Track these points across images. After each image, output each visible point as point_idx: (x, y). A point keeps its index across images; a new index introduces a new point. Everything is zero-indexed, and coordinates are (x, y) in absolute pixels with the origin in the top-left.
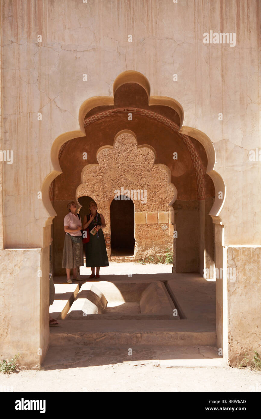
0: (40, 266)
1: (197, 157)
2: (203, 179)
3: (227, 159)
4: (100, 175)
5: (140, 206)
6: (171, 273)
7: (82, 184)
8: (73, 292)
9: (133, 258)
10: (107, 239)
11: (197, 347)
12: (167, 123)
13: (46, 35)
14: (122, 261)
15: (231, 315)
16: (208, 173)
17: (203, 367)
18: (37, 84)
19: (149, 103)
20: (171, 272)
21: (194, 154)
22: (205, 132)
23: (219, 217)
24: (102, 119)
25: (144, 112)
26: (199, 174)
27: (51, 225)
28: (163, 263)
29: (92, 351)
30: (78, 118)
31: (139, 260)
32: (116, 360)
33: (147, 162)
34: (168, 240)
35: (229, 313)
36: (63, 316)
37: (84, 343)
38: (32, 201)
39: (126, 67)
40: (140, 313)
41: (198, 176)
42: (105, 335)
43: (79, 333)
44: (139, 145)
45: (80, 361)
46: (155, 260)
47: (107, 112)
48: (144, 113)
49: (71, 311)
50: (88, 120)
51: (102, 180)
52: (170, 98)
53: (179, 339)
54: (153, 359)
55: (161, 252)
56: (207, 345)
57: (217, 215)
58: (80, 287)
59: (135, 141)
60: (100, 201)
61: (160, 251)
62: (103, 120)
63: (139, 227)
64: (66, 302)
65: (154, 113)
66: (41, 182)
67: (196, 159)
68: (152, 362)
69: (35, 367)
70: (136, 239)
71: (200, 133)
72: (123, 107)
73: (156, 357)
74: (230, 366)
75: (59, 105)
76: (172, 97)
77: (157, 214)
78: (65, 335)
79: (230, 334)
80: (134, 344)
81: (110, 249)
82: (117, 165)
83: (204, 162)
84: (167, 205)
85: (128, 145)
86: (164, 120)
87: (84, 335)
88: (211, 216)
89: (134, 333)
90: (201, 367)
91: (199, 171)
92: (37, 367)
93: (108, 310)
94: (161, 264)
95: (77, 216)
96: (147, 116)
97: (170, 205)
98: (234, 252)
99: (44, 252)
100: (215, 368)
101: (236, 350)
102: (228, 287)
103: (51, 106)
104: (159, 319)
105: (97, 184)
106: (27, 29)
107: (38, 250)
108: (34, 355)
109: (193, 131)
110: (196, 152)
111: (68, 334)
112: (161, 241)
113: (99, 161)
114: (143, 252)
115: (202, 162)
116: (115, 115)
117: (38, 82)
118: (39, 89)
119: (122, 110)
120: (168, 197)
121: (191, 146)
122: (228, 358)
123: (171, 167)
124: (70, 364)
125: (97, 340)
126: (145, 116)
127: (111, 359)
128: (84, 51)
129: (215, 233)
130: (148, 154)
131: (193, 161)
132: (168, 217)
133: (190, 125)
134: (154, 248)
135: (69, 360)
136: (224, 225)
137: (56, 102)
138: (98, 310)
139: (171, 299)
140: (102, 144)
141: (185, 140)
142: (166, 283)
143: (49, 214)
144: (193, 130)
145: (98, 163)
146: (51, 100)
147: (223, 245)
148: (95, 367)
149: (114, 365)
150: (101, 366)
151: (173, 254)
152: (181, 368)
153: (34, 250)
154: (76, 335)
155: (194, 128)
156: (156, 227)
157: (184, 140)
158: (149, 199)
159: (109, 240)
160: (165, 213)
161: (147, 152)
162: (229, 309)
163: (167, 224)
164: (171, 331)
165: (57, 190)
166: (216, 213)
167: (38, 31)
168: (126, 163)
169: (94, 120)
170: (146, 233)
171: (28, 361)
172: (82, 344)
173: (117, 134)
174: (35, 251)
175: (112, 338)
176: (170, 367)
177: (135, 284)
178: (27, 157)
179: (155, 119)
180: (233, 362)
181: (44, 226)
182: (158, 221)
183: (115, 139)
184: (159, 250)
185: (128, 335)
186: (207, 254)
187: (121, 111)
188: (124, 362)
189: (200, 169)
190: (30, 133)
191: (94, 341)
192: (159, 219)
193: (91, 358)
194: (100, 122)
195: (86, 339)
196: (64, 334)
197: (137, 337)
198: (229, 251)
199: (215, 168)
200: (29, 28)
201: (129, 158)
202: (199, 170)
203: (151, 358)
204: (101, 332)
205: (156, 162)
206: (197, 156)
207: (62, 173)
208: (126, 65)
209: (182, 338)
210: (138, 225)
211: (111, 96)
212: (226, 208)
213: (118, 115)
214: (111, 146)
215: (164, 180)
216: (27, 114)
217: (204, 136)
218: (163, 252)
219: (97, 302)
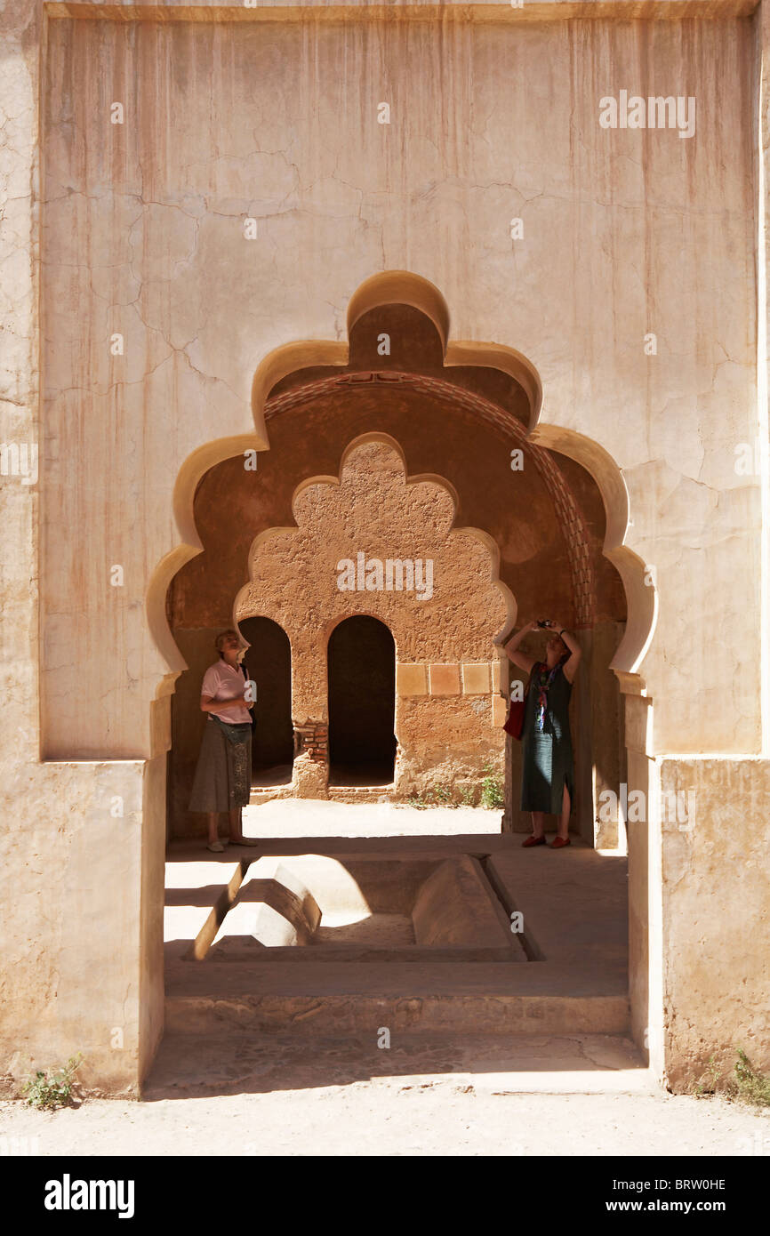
0: (141, 808)
1: (572, 508)
2: (589, 571)
3: (661, 515)
4: (299, 559)
5: (412, 644)
6: (500, 832)
7: (250, 583)
8: (226, 885)
9: (392, 790)
10: (319, 736)
11: (575, 1038)
12: (490, 415)
13: (165, 173)
14: (361, 798)
15: (671, 949)
16: (606, 553)
17: (593, 1094)
18: (137, 307)
19: (445, 360)
20: (498, 831)
21: (563, 501)
22: (600, 441)
23: (639, 675)
24: (307, 402)
25: (425, 384)
26: (578, 556)
27: (172, 695)
28: (474, 807)
29: (284, 1048)
30: (249, 399)
31: (408, 796)
32: (351, 1073)
33: (431, 521)
34: (488, 740)
35: (666, 941)
36: (200, 951)
37: (262, 1025)
38: (120, 629)
39: (384, 261)
40: (415, 942)
41: (576, 562)
42: (319, 1005)
43: (247, 996)
44: (411, 475)
45: (250, 1075)
46: (452, 797)
47: (324, 384)
48: (425, 387)
49: (222, 937)
50: (270, 406)
51: (304, 572)
52: (502, 346)
53: (525, 1016)
54: (455, 1072)
55: (470, 774)
56: (605, 1034)
57: (633, 670)
58: (244, 871)
59: (399, 464)
60: (299, 630)
61: (467, 772)
62: (313, 404)
63: (408, 704)
64: (206, 913)
65: (453, 386)
66: (146, 577)
67: (568, 516)
68: (451, 1080)
69: (125, 1092)
70: (400, 737)
71: (585, 443)
72: (366, 370)
73: (461, 1065)
74: (670, 1091)
75: (199, 363)
76: (511, 345)
77: (459, 668)
78: (209, 1003)
79: (670, 1001)
80: (399, 1028)
81: (327, 766)
82: (349, 531)
83: (591, 523)
84: (486, 643)
85: (378, 473)
86: (480, 405)
87: (259, 1003)
88: (615, 673)
89: (401, 999)
90: (588, 1094)
91: (577, 548)
92: (131, 1090)
93: (324, 935)
94: (470, 808)
95: (241, 669)
96: (433, 395)
97: (496, 643)
98: (679, 771)
99: (151, 769)
100: (626, 1096)
101: (684, 1045)
102: (663, 871)
103: (176, 367)
104: (470, 961)
105: (293, 583)
106: (112, 157)
107: (136, 764)
108: (121, 1059)
109: (566, 437)
110: (569, 496)
111: (215, 1001)
112: (468, 745)
113: (298, 519)
114: (419, 775)
115: (586, 523)
116: (344, 390)
117: (140, 301)
118: (144, 319)
119: (365, 378)
120: (489, 622)
121: (557, 479)
122: (662, 1067)
123: (501, 536)
124: (223, 1083)
125: (297, 1018)
126: (427, 394)
127: (338, 1071)
128: (268, 217)
129: (627, 719)
130: (435, 500)
131: (561, 521)
132: (490, 676)
133: (560, 422)
134: (450, 763)
135: (219, 1073)
136: (651, 699)
137: (190, 355)
138: (298, 935)
139: (500, 905)
140: (307, 471)
141: (540, 462)
142: (486, 862)
143: (167, 665)
144: (567, 434)
145: (295, 525)
146: (175, 350)
147: (649, 752)
148: (292, 1092)
149: (347, 1087)
150: (308, 1089)
151: (504, 782)
152: (533, 1096)
153: (125, 764)
154: (240, 1004)
155: (569, 430)
156: (456, 703)
157: (536, 463)
158: (438, 625)
159: (323, 740)
160: (482, 664)
161: (432, 495)
162: (666, 930)
163: (486, 696)
164: (506, 993)
165: (181, 600)
166: (630, 666)
167: (142, 160)
168: (373, 526)
169: (286, 405)
170: (427, 721)
171: (106, 1074)
172: (255, 1030)
173: (348, 446)
174: (128, 768)
175: (339, 1013)
176: (501, 1092)
177: (399, 862)
178: (107, 506)
179: (456, 403)
180: (677, 1081)
181: (153, 698)
182: (461, 688)
183: (344, 460)
184: (463, 770)
185: (383, 1003)
186: (600, 781)
187: (362, 381)
188: (374, 1079)
189: (580, 543)
190: (116, 440)
191: (288, 1021)
192: (463, 681)
193: (279, 1066)
194: (302, 409)
195: (267, 1014)
196: (204, 1001)
197: (407, 1009)
198: (666, 770)
199: (627, 541)
200: (119, 153)
201: (381, 511)
202: (578, 545)
203: (448, 1069)
204: (307, 996)
205: (458, 523)
206: (573, 505)
207: (202, 551)
208: (384, 255)
209: (535, 1013)
210: (405, 699)
211: (340, 340)
212: (657, 651)
213: (354, 390)
214: (334, 478)
215: (479, 572)
216: (111, 387)
217: (598, 451)
218: (475, 773)
219: (293, 913)
